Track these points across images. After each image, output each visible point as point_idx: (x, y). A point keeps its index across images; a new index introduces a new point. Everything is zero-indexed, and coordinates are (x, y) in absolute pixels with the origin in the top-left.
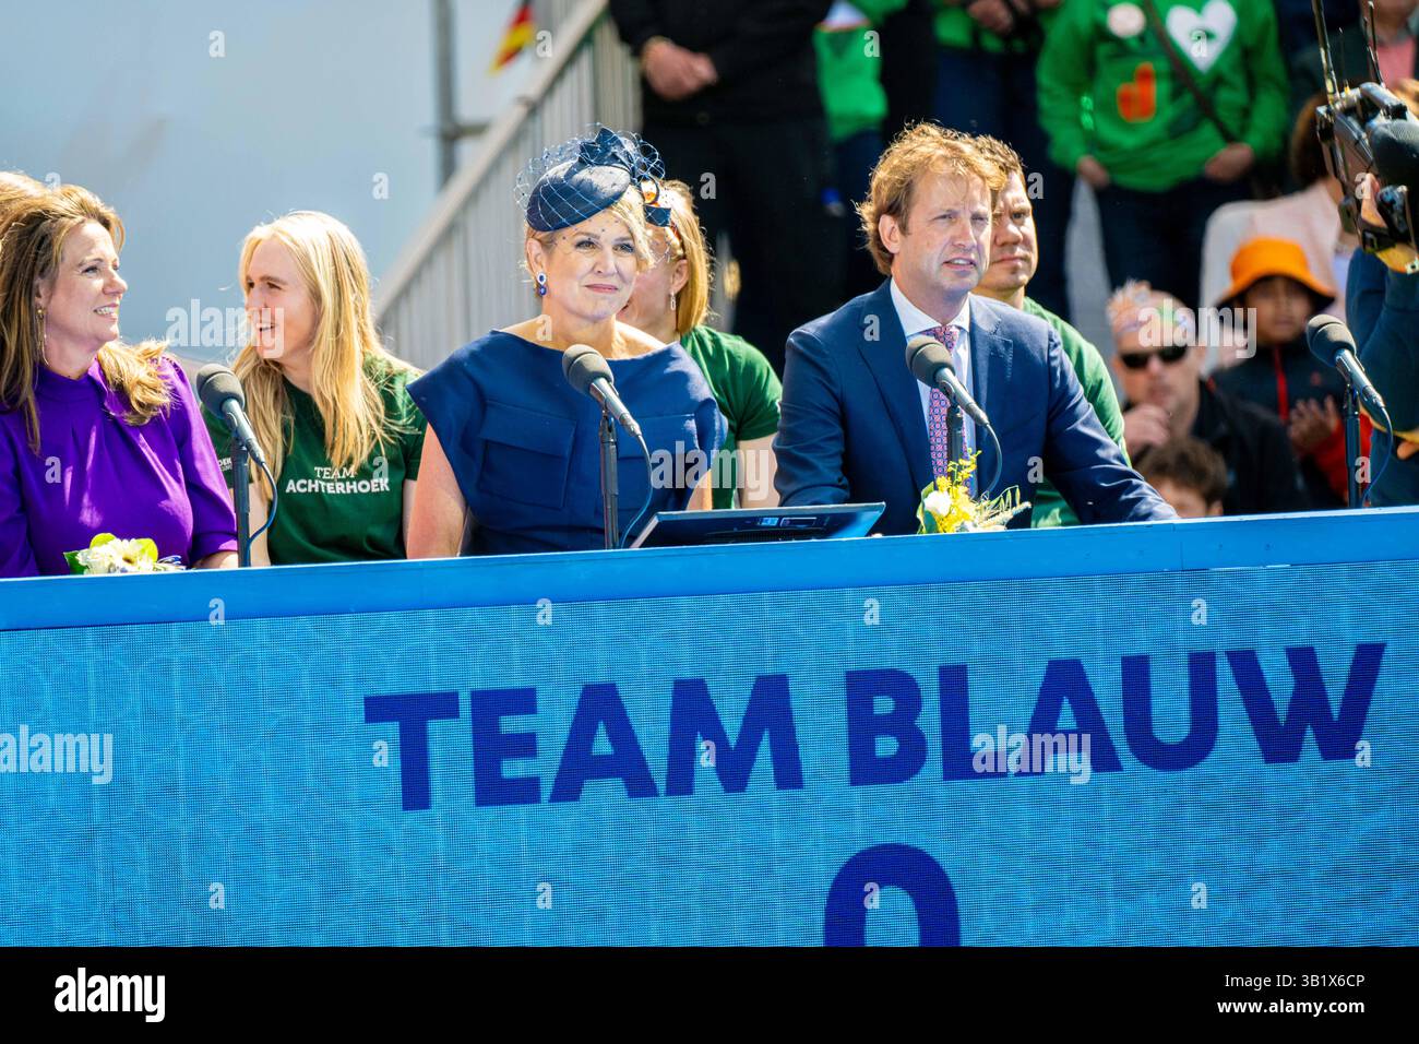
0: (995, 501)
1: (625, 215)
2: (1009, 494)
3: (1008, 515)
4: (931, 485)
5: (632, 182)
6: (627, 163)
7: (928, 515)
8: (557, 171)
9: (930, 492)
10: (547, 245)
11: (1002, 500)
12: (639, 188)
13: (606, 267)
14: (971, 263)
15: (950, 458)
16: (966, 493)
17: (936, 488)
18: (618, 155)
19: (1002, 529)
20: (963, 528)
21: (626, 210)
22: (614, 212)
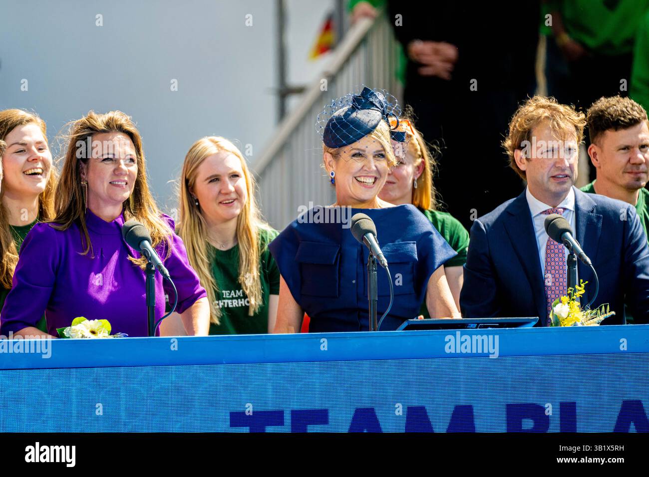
0: (594, 312)
1: (379, 137)
2: (603, 308)
3: (602, 318)
4: (557, 300)
5: (383, 118)
6: (380, 108)
7: (556, 317)
8: (340, 112)
9: (557, 303)
10: (336, 156)
11: (599, 310)
12: (388, 121)
13: (370, 168)
14: (567, 176)
15: (569, 286)
16: (578, 306)
17: (561, 302)
18: (374, 102)
19: (598, 325)
20: (575, 324)
21: (380, 135)
22: (372, 136)
